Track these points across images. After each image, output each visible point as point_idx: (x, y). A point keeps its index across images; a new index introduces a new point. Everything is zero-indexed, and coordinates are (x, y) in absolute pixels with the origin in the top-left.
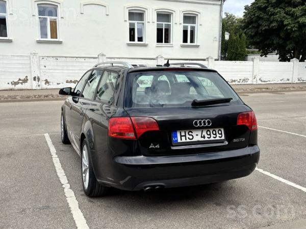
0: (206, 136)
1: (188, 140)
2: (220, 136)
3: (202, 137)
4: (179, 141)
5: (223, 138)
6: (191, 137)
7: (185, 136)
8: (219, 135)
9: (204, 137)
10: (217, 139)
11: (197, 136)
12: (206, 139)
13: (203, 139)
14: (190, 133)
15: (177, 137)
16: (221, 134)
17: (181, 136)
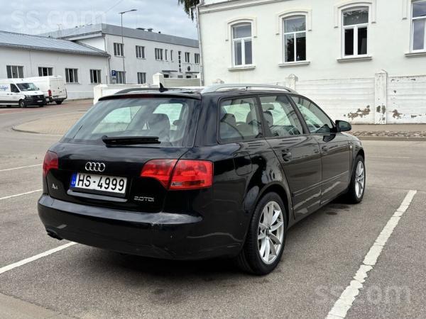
0: (104, 185)
1: (84, 187)
2: (121, 188)
3: (99, 186)
4: (76, 186)
5: (123, 192)
6: (88, 183)
7: (83, 181)
8: (119, 187)
9: (101, 186)
10: (115, 191)
11: (94, 183)
12: (103, 189)
13: (99, 189)
14: (88, 179)
15: (75, 180)
16: (123, 186)
17: (80, 180)
